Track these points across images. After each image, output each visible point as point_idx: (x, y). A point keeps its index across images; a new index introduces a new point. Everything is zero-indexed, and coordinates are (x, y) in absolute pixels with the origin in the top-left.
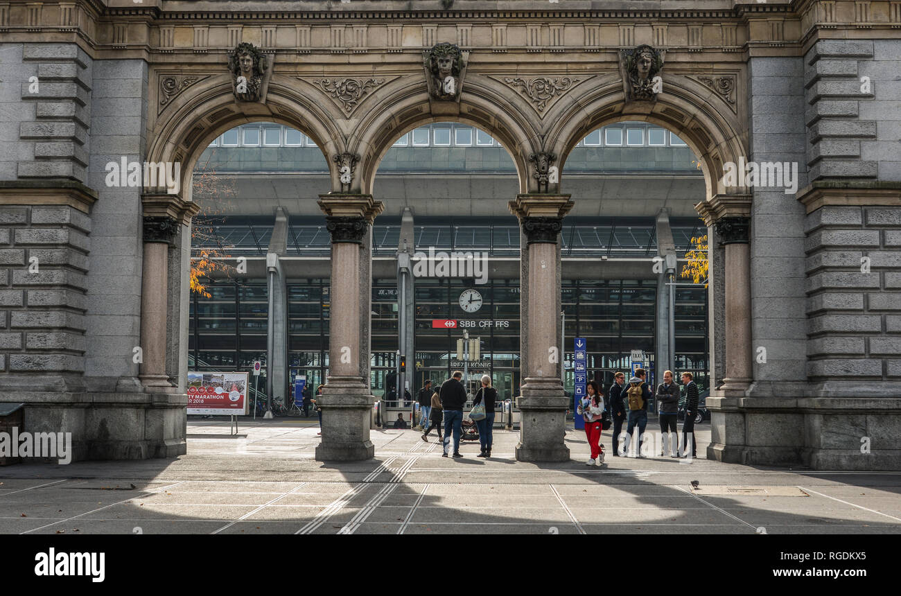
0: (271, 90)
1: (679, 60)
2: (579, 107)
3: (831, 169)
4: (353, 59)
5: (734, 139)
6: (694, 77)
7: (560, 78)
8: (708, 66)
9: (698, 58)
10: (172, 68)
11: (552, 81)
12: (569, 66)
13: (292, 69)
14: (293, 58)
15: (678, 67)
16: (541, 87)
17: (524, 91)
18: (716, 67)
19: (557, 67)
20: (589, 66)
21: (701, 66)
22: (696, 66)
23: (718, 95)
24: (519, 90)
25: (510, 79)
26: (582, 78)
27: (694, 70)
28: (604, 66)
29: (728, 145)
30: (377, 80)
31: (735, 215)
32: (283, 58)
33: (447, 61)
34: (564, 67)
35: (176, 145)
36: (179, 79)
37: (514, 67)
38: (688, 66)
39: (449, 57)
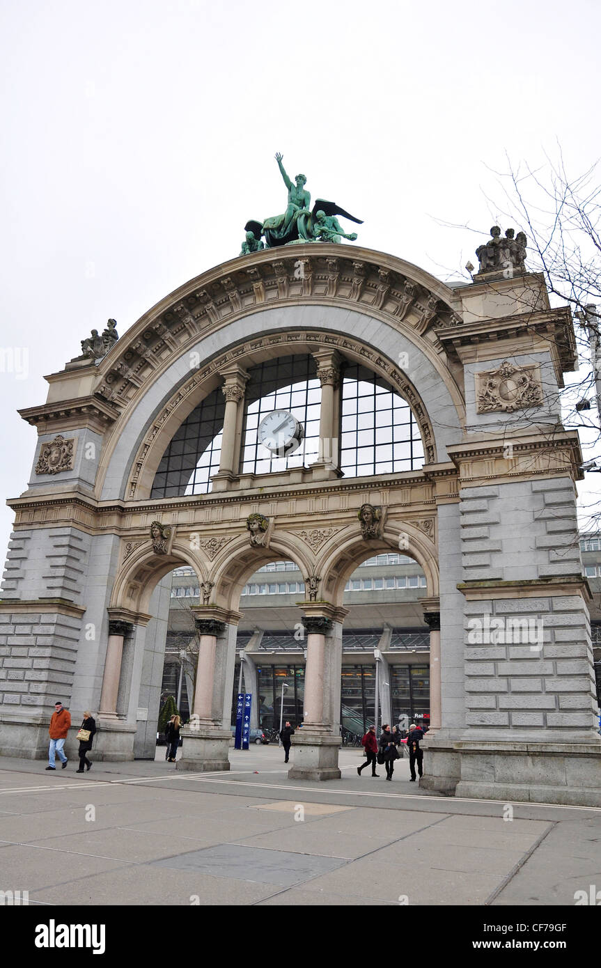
0: (174, 547)
1: (397, 512)
2: (336, 546)
3: (469, 575)
4: (215, 527)
5: (431, 560)
6: (407, 522)
7: (327, 529)
8: (416, 514)
9: (408, 509)
10: (131, 538)
11: (322, 532)
12: (333, 521)
13: (185, 535)
14: (185, 529)
15: (397, 516)
16: (316, 535)
17: (306, 539)
18: (420, 514)
19: (325, 523)
20: (343, 521)
21: (411, 514)
22: (408, 515)
23: (423, 532)
24: (303, 538)
25: (300, 532)
26: (340, 528)
27: (407, 518)
28: (352, 519)
29: (428, 564)
30: (218, 539)
31: (433, 611)
32: (180, 529)
33: (254, 524)
34: (329, 522)
35: (129, 582)
36: (133, 544)
37: (301, 525)
38: (403, 515)
39: (255, 521)
